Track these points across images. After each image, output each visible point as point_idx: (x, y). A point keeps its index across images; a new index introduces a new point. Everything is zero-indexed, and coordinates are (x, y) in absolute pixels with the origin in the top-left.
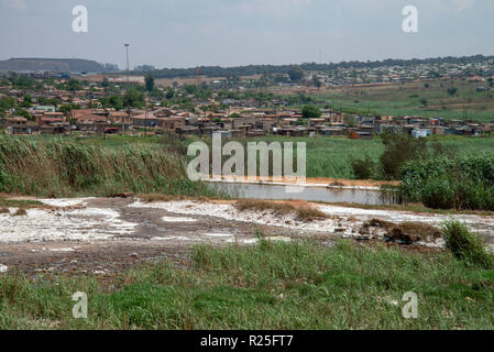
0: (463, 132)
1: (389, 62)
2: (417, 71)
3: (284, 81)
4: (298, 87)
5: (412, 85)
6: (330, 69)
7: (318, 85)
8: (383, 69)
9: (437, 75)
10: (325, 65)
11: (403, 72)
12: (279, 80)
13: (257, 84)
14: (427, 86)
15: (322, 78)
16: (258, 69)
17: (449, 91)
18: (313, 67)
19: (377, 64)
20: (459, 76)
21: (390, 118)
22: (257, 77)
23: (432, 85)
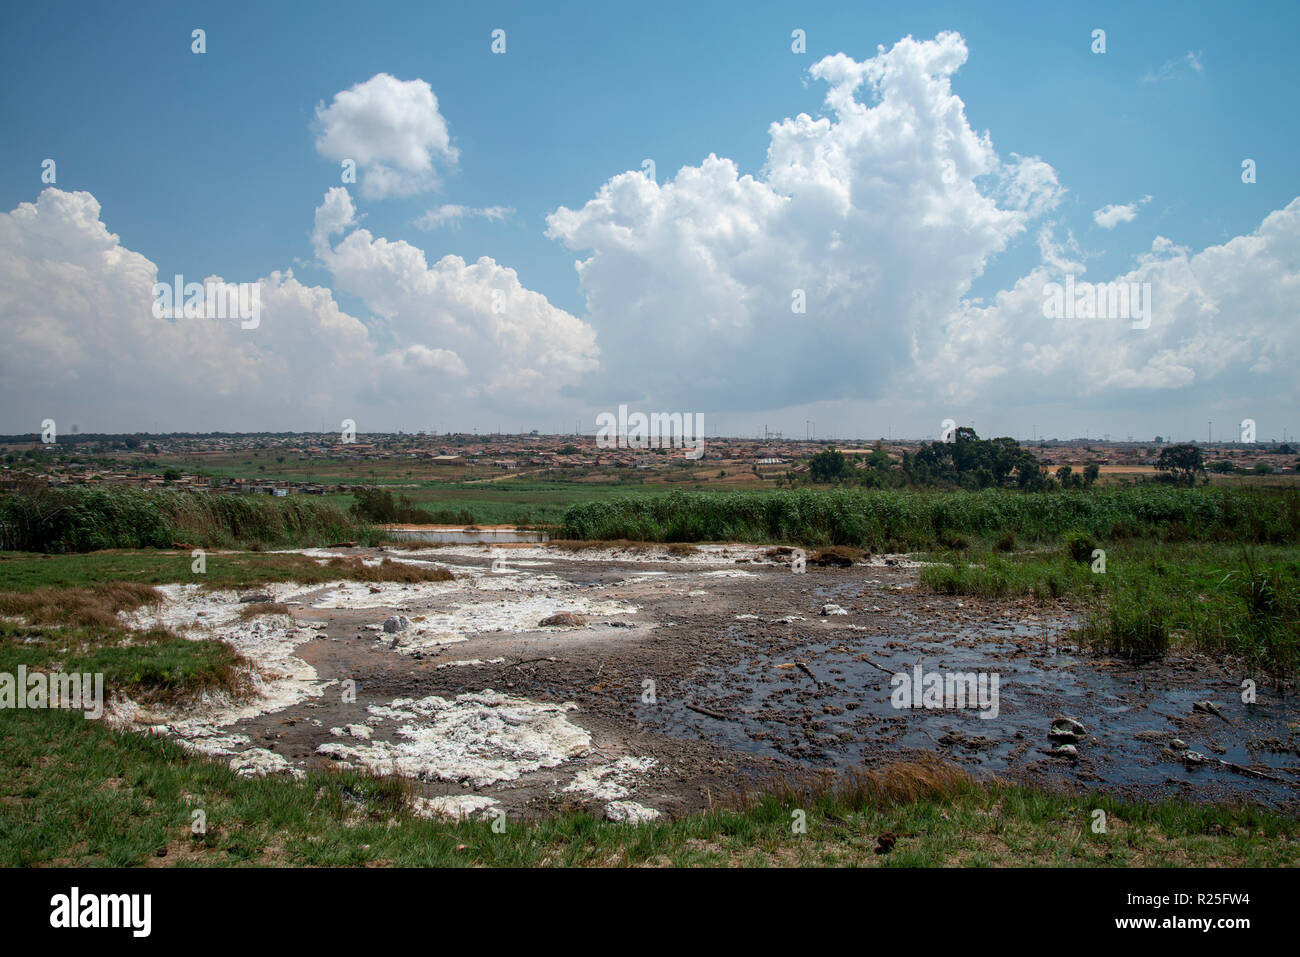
0: (314, 492)
1: (217, 435)
2: (244, 442)
3: (122, 448)
4: (135, 454)
5: (243, 454)
6: (164, 438)
7: (156, 452)
8: (213, 440)
9: (263, 447)
10: (157, 435)
11: (232, 443)
12: (116, 447)
13: (94, 451)
14: (256, 455)
15: (158, 446)
16: (92, 437)
17: (278, 459)
18: (147, 436)
19: (207, 436)
20: (280, 448)
21: (243, 480)
22: (92, 445)
23: (260, 454)
